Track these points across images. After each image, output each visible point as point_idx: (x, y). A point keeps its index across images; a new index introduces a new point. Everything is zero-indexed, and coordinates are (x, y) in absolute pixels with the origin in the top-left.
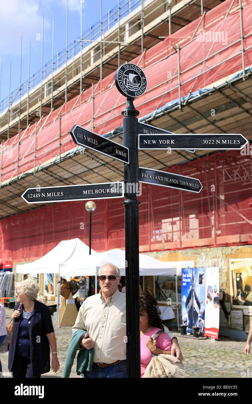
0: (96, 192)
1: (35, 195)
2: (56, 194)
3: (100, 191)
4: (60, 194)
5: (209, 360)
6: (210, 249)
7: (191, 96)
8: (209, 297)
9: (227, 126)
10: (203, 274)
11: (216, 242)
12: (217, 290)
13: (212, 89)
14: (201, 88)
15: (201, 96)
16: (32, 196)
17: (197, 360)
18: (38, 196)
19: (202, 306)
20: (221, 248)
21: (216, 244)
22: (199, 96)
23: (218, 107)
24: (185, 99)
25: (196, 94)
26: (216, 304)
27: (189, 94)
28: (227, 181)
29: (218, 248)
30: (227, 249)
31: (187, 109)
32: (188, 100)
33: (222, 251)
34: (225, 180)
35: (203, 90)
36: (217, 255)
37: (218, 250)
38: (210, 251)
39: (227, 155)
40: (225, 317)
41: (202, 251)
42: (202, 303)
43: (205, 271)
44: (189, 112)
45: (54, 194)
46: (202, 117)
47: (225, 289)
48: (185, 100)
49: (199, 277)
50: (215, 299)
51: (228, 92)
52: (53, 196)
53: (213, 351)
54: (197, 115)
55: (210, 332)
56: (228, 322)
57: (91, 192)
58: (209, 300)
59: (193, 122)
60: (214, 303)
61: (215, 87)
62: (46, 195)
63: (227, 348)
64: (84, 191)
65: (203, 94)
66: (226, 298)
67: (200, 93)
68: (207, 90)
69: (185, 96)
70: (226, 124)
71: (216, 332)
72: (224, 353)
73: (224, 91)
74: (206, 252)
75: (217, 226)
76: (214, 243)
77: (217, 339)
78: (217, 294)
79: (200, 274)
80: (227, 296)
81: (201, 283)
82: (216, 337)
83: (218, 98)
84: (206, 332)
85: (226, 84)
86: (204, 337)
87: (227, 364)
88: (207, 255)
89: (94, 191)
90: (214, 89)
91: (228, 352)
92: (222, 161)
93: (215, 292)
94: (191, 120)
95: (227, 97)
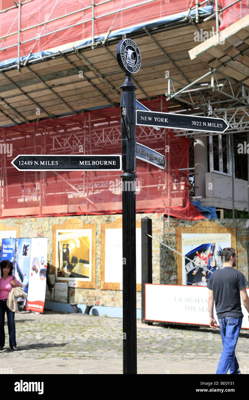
0: (94, 164)
1: (27, 163)
2: (50, 163)
3: (97, 163)
4: (55, 163)
5: (45, 333)
6: (36, 219)
7: (32, 57)
8: (34, 269)
9: (66, 92)
10: (29, 245)
11: (41, 212)
12: (44, 262)
13: (57, 53)
14: (44, 49)
15: (44, 59)
16: (24, 163)
17: (33, 335)
18: (30, 164)
19: (25, 279)
20: (47, 218)
21: (41, 214)
22: (41, 58)
23: (59, 72)
24: (24, 59)
25: (38, 56)
26: (42, 276)
27: (30, 54)
28: (57, 149)
29: (45, 218)
30: (54, 219)
31: (25, 70)
32: (29, 60)
33: (49, 221)
34: (55, 148)
35: (46, 52)
36: (43, 226)
37: (44, 220)
38: (36, 221)
39: (58, 122)
40: (49, 290)
41: (26, 220)
42: (26, 275)
43: (31, 242)
44: (27, 73)
45: (47, 162)
46: (40, 80)
47: (50, 261)
48: (25, 61)
49: (24, 249)
50: (42, 271)
51: (73, 58)
52: (46, 164)
53: (44, 324)
54: (35, 77)
55: (34, 306)
56: (51, 295)
57: (88, 163)
58: (34, 272)
59: (29, 84)
60: (40, 275)
61: (61, 51)
62: (39, 163)
63: (56, 321)
64: (80, 162)
65: (46, 57)
66: (51, 270)
67: (43, 56)
68: (51, 53)
69: (24, 56)
70: (64, 90)
71: (41, 305)
72: (56, 326)
73: (69, 57)
74: (31, 221)
75: (43, 195)
76: (39, 213)
77: (42, 312)
78: (45, 266)
79: (25, 245)
80: (51, 267)
81: (25, 254)
82: (41, 310)
83: (61, 63)
84: (29, 305)
85: (73, 49)
86: (26, 311)
87: (66, 337)
88: (31, 225)
89: (91, 163)
90: (59, 53)
91: (59, 325)
92: (50, 128)
93: (42, 264)
94: (27, 81)
95: (72, 63)
